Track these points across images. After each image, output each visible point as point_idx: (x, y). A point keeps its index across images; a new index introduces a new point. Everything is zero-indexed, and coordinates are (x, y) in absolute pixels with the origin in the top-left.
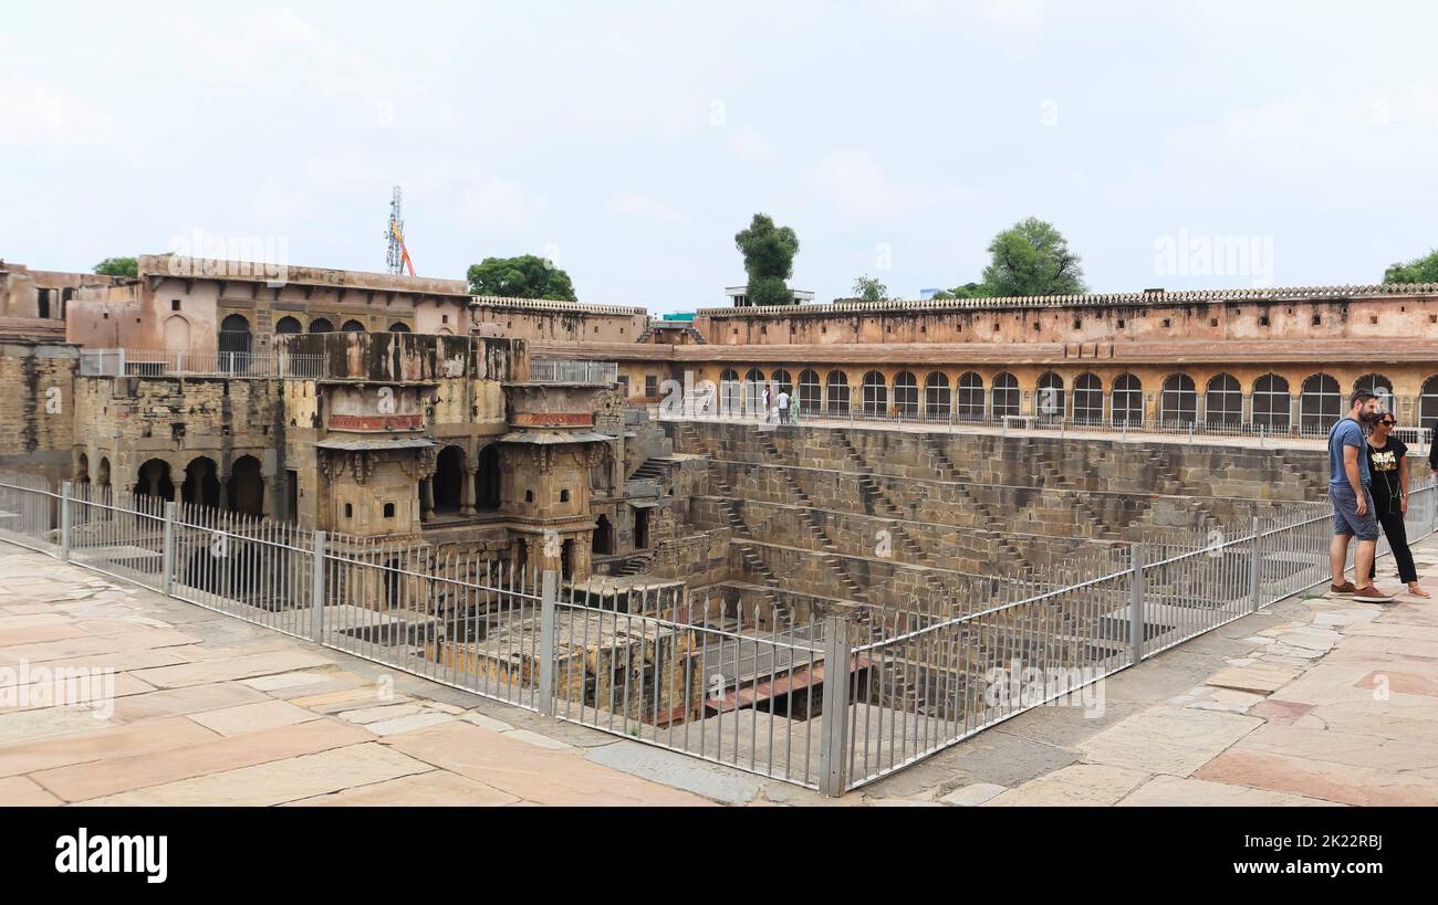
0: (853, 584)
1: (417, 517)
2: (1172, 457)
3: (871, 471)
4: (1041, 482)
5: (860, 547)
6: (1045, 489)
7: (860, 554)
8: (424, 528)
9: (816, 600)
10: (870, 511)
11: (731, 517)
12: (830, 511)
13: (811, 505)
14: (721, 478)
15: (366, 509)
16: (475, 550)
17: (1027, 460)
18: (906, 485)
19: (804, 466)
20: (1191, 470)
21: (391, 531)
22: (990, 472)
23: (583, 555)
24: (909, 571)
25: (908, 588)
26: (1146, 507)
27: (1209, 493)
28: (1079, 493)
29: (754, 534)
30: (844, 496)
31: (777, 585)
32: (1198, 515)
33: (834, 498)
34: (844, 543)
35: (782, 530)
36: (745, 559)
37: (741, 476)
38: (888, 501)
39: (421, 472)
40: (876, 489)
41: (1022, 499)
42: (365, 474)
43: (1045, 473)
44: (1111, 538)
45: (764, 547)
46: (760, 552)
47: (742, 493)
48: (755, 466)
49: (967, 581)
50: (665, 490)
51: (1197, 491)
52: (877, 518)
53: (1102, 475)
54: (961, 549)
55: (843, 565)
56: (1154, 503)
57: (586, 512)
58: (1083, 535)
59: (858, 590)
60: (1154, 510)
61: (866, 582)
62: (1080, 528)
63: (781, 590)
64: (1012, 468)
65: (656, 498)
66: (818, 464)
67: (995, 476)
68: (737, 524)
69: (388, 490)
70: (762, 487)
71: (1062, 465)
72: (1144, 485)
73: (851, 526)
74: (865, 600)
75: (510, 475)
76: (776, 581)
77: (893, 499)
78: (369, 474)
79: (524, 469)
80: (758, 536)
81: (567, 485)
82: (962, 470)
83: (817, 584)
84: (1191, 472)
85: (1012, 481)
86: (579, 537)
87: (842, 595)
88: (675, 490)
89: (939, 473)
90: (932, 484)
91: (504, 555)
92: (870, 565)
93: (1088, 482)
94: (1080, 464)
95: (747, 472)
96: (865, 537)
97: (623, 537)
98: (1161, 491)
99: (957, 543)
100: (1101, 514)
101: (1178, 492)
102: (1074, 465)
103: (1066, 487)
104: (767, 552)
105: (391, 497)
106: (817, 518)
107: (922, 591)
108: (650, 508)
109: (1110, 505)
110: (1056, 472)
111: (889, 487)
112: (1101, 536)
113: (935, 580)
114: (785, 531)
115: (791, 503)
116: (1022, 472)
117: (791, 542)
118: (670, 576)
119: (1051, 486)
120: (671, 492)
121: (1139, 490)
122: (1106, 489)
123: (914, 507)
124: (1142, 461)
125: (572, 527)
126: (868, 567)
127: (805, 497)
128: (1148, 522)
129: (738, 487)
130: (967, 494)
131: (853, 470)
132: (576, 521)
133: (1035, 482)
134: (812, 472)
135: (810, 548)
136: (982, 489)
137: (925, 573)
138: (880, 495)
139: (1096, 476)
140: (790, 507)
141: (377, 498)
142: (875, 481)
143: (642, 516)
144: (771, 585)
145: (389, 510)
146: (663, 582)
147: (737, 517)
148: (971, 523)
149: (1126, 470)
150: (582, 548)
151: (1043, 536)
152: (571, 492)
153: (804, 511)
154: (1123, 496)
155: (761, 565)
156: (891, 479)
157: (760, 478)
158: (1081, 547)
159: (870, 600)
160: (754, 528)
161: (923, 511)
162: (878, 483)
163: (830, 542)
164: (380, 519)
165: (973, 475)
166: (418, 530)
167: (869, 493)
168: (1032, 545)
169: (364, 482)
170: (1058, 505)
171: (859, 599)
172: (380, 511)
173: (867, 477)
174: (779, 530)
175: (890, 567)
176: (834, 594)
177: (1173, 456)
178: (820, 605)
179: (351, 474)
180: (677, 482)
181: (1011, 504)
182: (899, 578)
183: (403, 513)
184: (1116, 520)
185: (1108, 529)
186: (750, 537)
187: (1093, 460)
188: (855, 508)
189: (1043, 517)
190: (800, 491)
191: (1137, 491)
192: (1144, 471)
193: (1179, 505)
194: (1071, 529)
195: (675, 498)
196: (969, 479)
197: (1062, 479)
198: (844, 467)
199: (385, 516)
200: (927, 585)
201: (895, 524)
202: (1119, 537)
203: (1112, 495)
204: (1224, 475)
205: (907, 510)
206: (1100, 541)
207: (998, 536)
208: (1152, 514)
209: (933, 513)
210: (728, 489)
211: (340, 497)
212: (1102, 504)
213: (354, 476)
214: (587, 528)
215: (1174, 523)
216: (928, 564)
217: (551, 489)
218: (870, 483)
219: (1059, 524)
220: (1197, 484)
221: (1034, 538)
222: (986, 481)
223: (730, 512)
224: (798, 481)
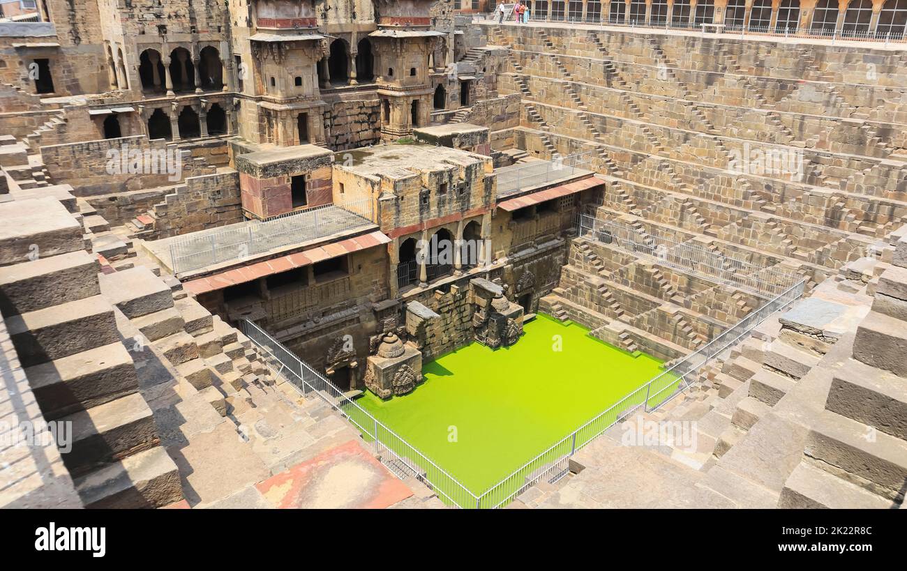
0: (595, 131)
1: (317, 85)
2: (818, 54)
3: (612, 58)
4: (724, 69)
5: (602, 108)
6: (726, 73)
7: (601, 112)
8: (321, 92)
9: (572, 141)
10: (609, 85)
11: (522, 87)
12: (584, 84)
13: (572, 80)
14: (516, 62)
15: (283, 81)
16: (357, 106)
17: (716, 54)
18: (634, 69)
19: (569, 55)
20: (830, 64)
21: (300, 95)
22: (691, 60)
23: (426, 109)
24: (632, 125)
25: (631, 136)
26: (795, 88)
27: (841, 80)
28: (749, 77)
29: (535, 97)
30: (594, 75)
31: (548, 130)
32: (831, 95)
33: (587, 75)
34: (592, 105)
35: (552, 95)
36: (529, 113)
37: (529, 60)
38: (622, 79)
39: (317, 56)
40: (614, 71)
41: (710, 81)
42: (280, 57)
43: (728, 63)
44: (768, 108)
45: (541, 107)
46: (539, 110)
47: (529, 72)
48: (537, 54)
49: (669, 133)
50: (481, 68)
51: (833, 79)
52: (613, 90)
53: (766, 65)
54: (667, 112)
55: (589, 119)
56: (801, 86)
57: (428, 82)
58: (749, 105)
59: (598, 135)
60: (801, 91)
61: (604, 131)
62: (747, 101)
63: (550, 133)
64: (705, 60)
65: (474, 74)
66: (578, 54)
67: (694, 65)
68: (524, 91)
69: (297, 68)
70: (542, 68)
71: (740, 58)
72: (795, 73)
73: (597, 95)
74: (603, 141)
75: (379, 58)
76: (548, 128)
77: (625, 79)
78: (283, 57)
79: (387, 54)
80: (538, 99)
81: (414, 65)
82: (671, 59)
83: (573, 130)
84: (830, 65)
85: (704, 68)
86: (423, 99)
87: (588, 137)
88: (487, 69)
89: (656, 61)
90: (651, 68)
91: (376, 110)
92: (607, 119)
93: (757, 70)
94: (753, 57)
95: (533, 58)
96: (605, 101)
97: (453, 97)
98: (807, 78)
99: (664, 108)
100: (763, 92)
101: (819, 79)
102: (748, 58)
103: (742, 72)
104: (543, 109)
105: (299, 73)
106: (576, 88)
107: (639, 138)
108: (470, 80)
109: (770, 85)
110: (735, 63)
111: (623, 70)
112: (761, 107)
113: (647, 131)
114: (555, 96)
115: (559, 78)
116: (712, 62)
117: (558, 104)
118: (482, 124)
119: (730, 72)
120: (484, 70)
121: (792, 76)
122: (769, 75)
123: (638, 83)
124: (796, 57)
125: (418, 92)
126: (605, 121)
127: (568, 75)
128: (795, 99)
129: (527, 67)
130: (674, 76)
131: (601, 58)
132: (420, 88)
133: (720, 69)
134: (574, 59)
135: (570, 107)
136: (684, 72)
137: (643, 126)
138: (616, 75)
139: (763, 67)
140: (557, 80)
141: (290, 74)
142: (614, 66)
143: (465, 85)
144: (544, 130)
145: (298, 81)
146: (476, 128)
147: (525, 87)
148: (675, 94)
149: (785, 62)
150: (425, 105)
151: (722, 105)
152: (417, 70)
153: (567, 83)
154: (779, 81)
155: (538, 117)
156: (625, 64)
157: (541, 62)
158: (747, 113)
159: (605, 141)
160: (535, 94)
161: (643, 85)
162: (616, 67)
163: (582, 104)
164: (293, 87)
165: (679, 63)
166: (318, 94)
167: (610, 73)
168: (714, 111)
169: (280, 63)
170: (734, 85)
171: (599, 141)
172: (292, 82)
173: (609, 62)
174: (550, 96)
175: (620, 122)
176: (583, 137)
177: (820, 54)
178: (573, 143)
179: (272, 58)
180: (488, 64)
181: (703, 85)
182: (626, 130)
183: (308, 84)
184: (773, 96)
185: (766, 102)
186: (533, 99)
187: (762, 56)
188: (600, 83)
189: (723, 92)
190: (565, 71)
191: (788, 77)
192: (797, 64)
193: (819, 89)
194: (741, 101)
195: (486, 74)
196: (676, 66)
197: (738, 68)
198: (596, 57)
199: (296, 85)
200: (643, 134)
201: (624, 94)
202: (773, 108)
203: (772, 80)
204: (853, 68)
205: (634, 85)
206: (761, 110)
207: (692, 104)
208: (799, 93)
209: (650, 88)
210: (520, 69)
211: (267, 73)
212: (764, 86)
213: (274, 59)
214: (427, 93)
215: (813, 100)
216: (644, 121)
217: (404, 68)
218: (610, 67)
219: (733, 98)
220: (833, 74)
221: (715, 107)
222: (687, 67)
223: (521, 83)
224: (563, 65)
